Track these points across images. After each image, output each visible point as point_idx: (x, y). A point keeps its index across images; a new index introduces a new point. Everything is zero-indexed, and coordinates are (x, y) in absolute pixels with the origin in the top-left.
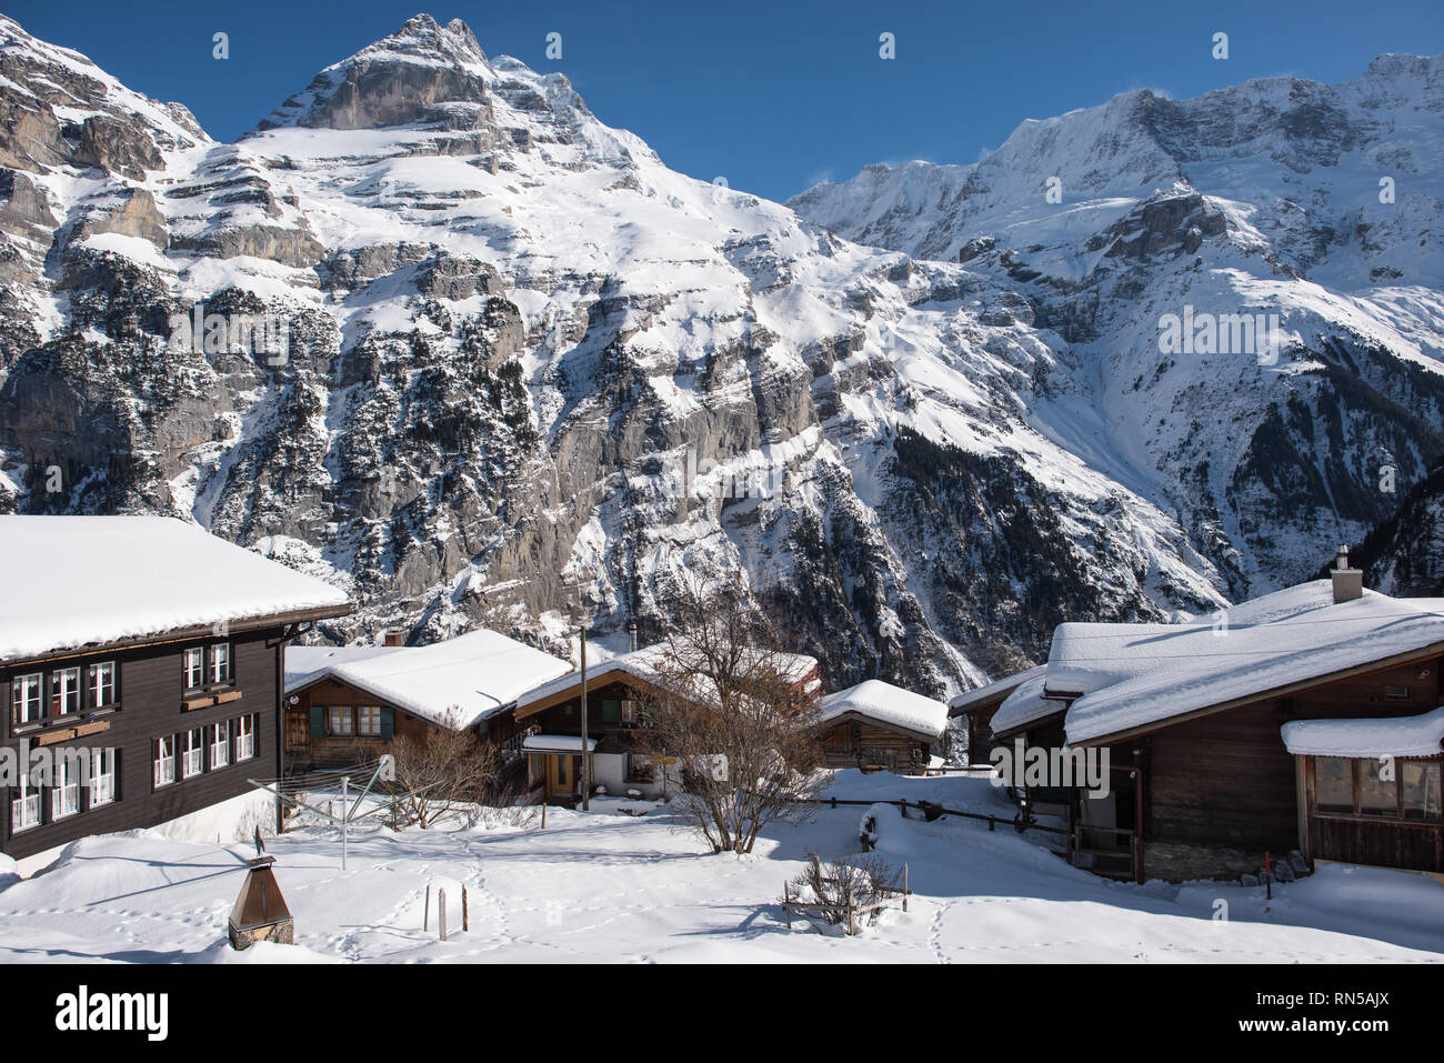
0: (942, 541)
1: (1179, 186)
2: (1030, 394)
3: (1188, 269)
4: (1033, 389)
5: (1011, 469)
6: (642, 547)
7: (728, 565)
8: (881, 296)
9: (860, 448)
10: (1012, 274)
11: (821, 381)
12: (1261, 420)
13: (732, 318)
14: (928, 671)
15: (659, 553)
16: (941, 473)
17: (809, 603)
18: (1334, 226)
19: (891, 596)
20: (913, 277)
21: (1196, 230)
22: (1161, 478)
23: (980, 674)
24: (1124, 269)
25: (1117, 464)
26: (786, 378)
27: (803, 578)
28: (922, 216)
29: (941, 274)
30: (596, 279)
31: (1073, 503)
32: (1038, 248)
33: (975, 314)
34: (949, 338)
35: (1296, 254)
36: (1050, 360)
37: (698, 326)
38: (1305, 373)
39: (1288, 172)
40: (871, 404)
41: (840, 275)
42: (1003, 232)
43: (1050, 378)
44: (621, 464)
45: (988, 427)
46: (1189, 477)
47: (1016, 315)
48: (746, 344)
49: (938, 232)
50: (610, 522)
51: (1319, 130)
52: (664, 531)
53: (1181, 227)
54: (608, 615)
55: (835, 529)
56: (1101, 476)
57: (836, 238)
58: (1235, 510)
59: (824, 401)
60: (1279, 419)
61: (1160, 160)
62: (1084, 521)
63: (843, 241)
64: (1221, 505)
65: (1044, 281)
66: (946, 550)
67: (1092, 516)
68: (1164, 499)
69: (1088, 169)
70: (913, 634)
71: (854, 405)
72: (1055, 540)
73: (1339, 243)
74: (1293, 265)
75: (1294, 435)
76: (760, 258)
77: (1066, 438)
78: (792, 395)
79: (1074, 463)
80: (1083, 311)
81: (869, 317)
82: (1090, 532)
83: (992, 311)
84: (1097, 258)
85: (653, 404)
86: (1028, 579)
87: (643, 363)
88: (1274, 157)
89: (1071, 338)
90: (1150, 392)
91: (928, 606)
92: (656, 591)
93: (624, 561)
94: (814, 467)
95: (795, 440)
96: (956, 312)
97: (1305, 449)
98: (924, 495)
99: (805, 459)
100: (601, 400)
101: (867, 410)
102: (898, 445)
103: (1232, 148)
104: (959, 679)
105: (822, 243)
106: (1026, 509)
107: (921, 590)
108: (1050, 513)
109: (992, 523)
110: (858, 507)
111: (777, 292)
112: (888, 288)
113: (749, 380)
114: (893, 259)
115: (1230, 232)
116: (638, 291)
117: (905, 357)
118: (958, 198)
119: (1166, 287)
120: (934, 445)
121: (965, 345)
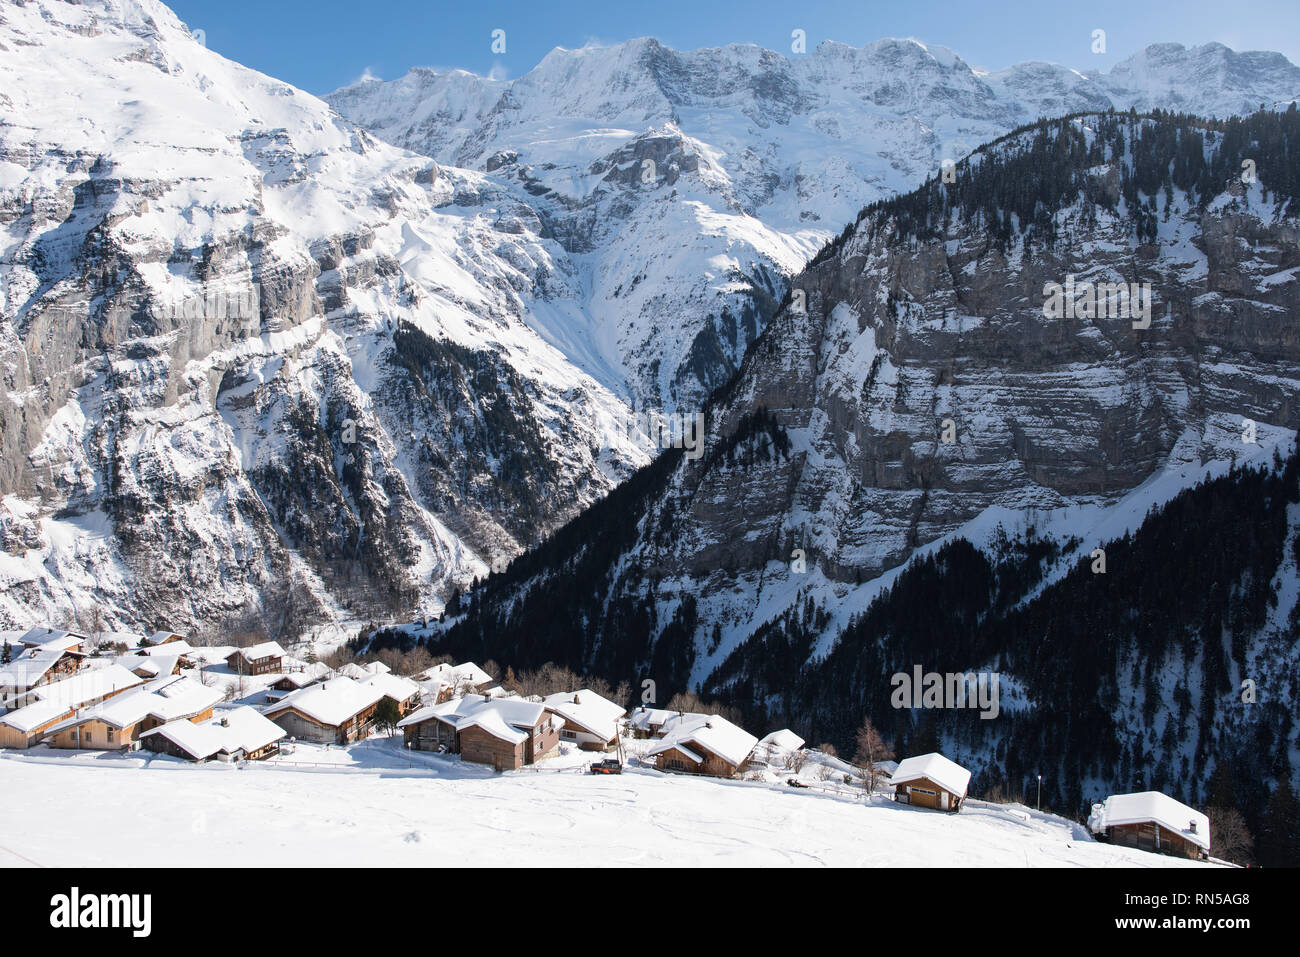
0: (429, 423)
1: (670, 126)
2: (530, 295)
3: (666, 198)
4: (533, 291)
5: (496, 362)
6: (125, 430)
7: (219, 445)
8: (407, 197)
9: (363, 339)
10: (527, 187)
11: (327, 275)
12: (701, 328)
13: (235, 210)
14: (406, 536)
15: (144, 435)
16: (434, 363)
17: (299, 478)
18: (780, 174)
19: (378, 472)
20: (438, 182)
21: (675, 166)
22: (624, 371)
23: (452, 536)
24: (618, 192)
25: (592, 358)
26: (288, 271)
27: (294, 457)
28: (462, 123)
29: (464, 181)
30: (86, 158)
31: (546, 391)
32: (551, 167)
33: (491, 221)
34: (465, 241)
35: (751, 193)
36: (550, 267)
37: (199, 216)
38: (736, 292)
39: (751, 125)
40: (376, 299)
41: (369, 173)
42: (525, 148)
43: (549, 282)
44: (103, 348)
45: (486, 323)
46: (645, 372)
47: (526, 224)
48: (247, 236)
49: (475, 140)
50: (91, 405)
51: (778, 95)
52: (151, 413)
53: (665, 162)
54: (85, 495)
55: (330, 413)
56: (577, 369)
57: (369, 136)
58: (675, 399)
59: (330, 294)
60: (713, 327)
61: (659, 101)
62: (554, 407)
63: (375, 140)
64: (665, 395)
65: (553, 196)
66: (432, 432)
67: (561, 403)
68: (625, 390)
69: (602, 101)
70: (397, 504)
71: (358, 298)
72: (527, 422)
73: (783, 188)
74: (748, 203)
75: (723, 341)
76: (277, 151)
77: (555, 335)
78: (294, 287)
79: (556, 357)
80: (583, 226)
81: (393, 215)
82: (557, 416)
83: (506, 219)
84: (597, 181)
85: (141, 290)
86: (501, 455)
87: (129, 249)
88: (745, 112)
89: (571, 248)
90: (629, 298)
91: (413, 479)
92: (138, 471)
93: (105, 443)
94: (315, 355)
95: (296, 329)
96: (474, 217)
97: (729, 353)
98: (416, 383)
99: (305, 347)
100: (81, 283)
101: (371, 302)
102: (399, 338)
103: (716, 99)
104: (433, 543)
105: (354, 140)
106: (505, 397)
107: (408, 466)
108: (526, 399)
109: (475, 408)
110: (354, 393)
111: (293, 187)
112: (414, 190)
113: (250, 272)
114: (421, 162)
115: (702, 170)
116: (133, 175)
117: (422, 255)
118: (494, 111)
119: (648, 212)
120: (430, 338)
121: (478, 248)
